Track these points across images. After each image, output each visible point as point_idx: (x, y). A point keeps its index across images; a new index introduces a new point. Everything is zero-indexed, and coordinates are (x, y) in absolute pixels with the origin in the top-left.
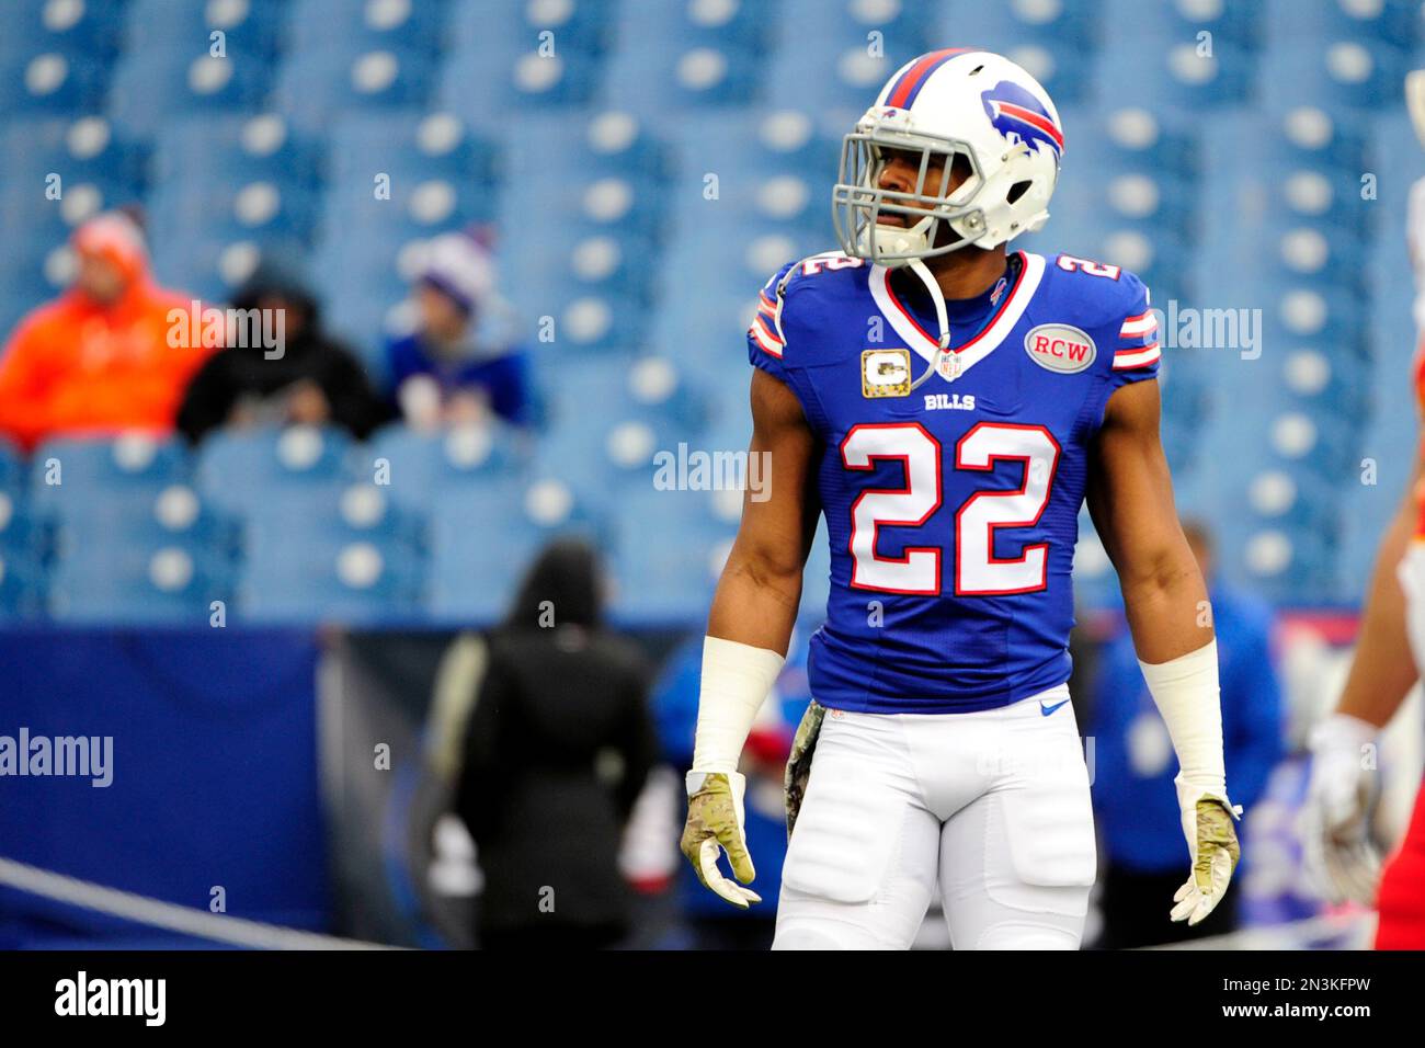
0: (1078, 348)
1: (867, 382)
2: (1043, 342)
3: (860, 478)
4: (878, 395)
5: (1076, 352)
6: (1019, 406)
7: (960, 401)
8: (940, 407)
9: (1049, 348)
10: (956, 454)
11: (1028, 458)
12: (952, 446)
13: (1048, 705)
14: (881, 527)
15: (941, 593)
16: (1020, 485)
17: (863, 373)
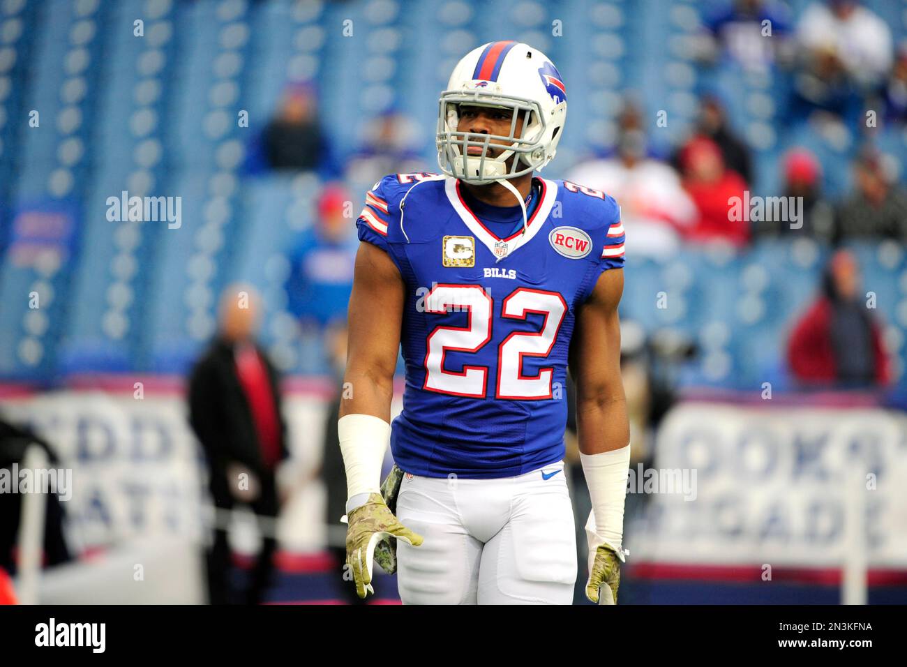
0: (582, 242)
1: (446, 256)
2: (561, 238)
3: (436, 319)
4: (453, 265)
5: (580, 245)
6: (544, 279)
7: (507, 273)
8: (493, 276)
9: (564, 242)
10: (503, 307)
11: (548, 313)
12: (501, 302)
13: (547, 473)
14: (447, 351)
15: (486, 396)
16: (539, 330)
17: (444, 250)
